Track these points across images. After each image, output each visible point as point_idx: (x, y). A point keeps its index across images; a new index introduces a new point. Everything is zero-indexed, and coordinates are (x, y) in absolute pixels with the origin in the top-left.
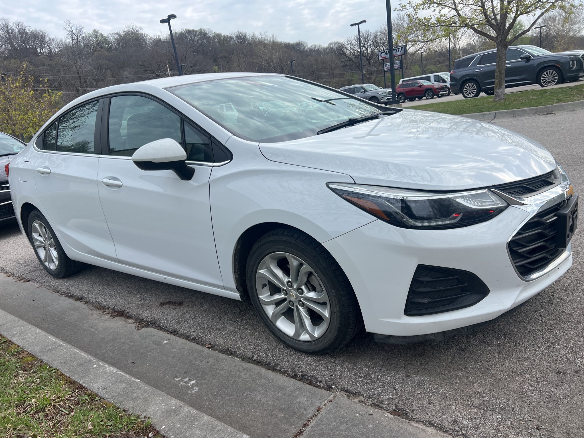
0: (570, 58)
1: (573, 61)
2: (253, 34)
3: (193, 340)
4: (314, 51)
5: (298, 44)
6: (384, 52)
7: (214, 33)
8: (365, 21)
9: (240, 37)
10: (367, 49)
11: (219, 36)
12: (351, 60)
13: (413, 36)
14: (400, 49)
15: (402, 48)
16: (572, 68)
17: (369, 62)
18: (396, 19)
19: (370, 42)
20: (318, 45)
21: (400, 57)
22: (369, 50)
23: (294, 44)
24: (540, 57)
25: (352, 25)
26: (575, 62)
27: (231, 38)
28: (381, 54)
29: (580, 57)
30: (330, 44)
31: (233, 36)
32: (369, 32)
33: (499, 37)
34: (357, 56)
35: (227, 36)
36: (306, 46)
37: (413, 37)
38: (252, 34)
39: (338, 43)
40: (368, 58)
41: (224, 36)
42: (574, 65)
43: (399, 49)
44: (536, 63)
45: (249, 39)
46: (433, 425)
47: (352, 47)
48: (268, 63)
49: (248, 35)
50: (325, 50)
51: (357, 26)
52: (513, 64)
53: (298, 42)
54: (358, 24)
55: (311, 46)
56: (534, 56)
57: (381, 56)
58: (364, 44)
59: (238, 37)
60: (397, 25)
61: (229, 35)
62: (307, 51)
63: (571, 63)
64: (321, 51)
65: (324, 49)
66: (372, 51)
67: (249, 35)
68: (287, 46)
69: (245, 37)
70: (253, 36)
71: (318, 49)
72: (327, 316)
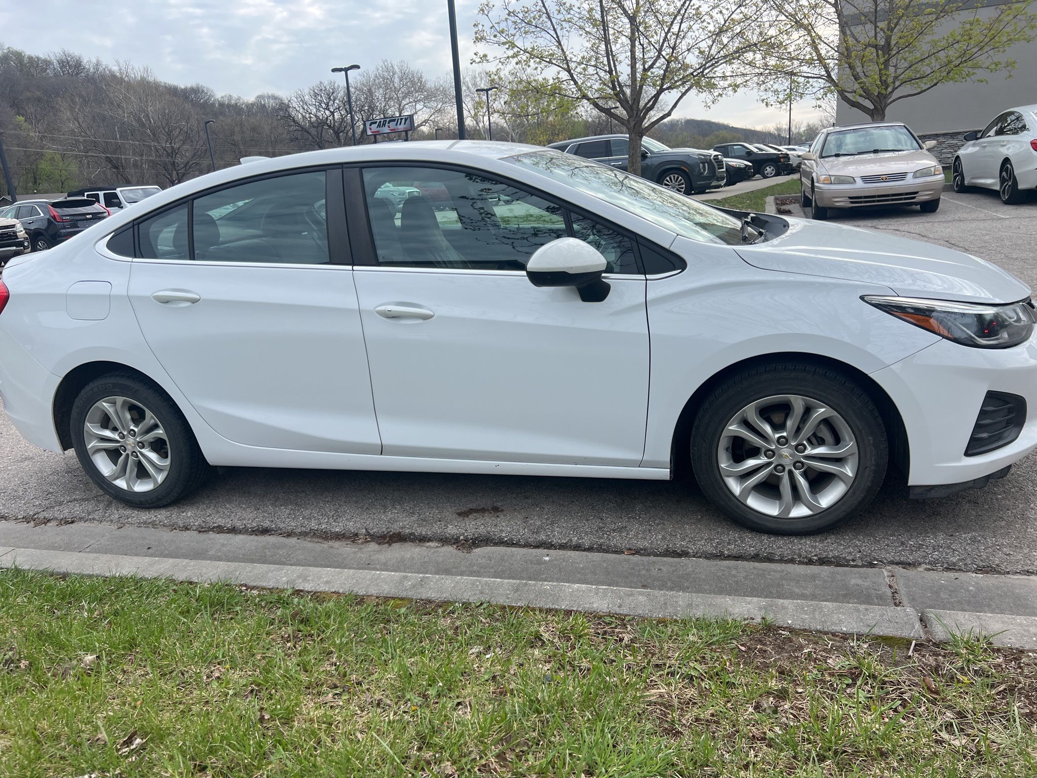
0: (700, 159)
1: (703, 163)
2: (98, 61)
3: (590, 549)
4: (229, 106)
5: (196, 91)
6: (376, 123)
7: (9, 48)
8: (358, 67)
9: (68, 63)
10: (332, 113)
11: (19, 56)
12: (303, 129)
13: (411, 100)
14: (403, 120)
15: (406, 120)
16: (702, 173)
17: (338, 137)
18: (381, 69)
19: (337, 101)
20: (235, 96)
21: (404, 134)
22: (337, 116)
23: (186, 89)
24: (661, 155)
25: (334, 70)
26: (706, 165)
27: (47, 63)
28: (370, 125)
29: (712, 157)
30: (259, 97)
31: (53, 58)
32: (336, 85)
33: (631, 120)
34: (316, 125)
35: (38, 58)
36: (212, 96)
37: (410, 102)
38: (94, 61)
39: (274, 98)
40: (336, 129)
41: (30, 58)
42: (705, 170)
43: (401, 119)
44: (656, 161)
45: (89, 69)
46: (1031, 573)
47: (306, 107)
48: (139, 120)
49: (85, 61)
50: (250, 106)
51: (343, 73)
52: (624, 161)
53: (194, 86)
54: (346, 70)
55: (222, 97)
56: (652, 152)
57: (370, 129)
58: (327, 104)
59: (63, 63)
60: (384, 78)
61: (42, 56)
62: (213, 105)
63: (701, 165)
64: (241, 109)
65: (247, 105)
66: (343, 119)
67: (88, 62)
68: (173, 91)
69: (80, 65)
70: (97, 65)
71: (236, 104)
72: (850, 474)
